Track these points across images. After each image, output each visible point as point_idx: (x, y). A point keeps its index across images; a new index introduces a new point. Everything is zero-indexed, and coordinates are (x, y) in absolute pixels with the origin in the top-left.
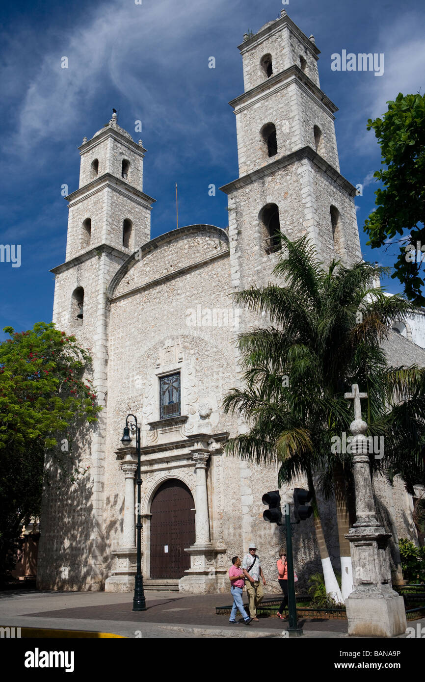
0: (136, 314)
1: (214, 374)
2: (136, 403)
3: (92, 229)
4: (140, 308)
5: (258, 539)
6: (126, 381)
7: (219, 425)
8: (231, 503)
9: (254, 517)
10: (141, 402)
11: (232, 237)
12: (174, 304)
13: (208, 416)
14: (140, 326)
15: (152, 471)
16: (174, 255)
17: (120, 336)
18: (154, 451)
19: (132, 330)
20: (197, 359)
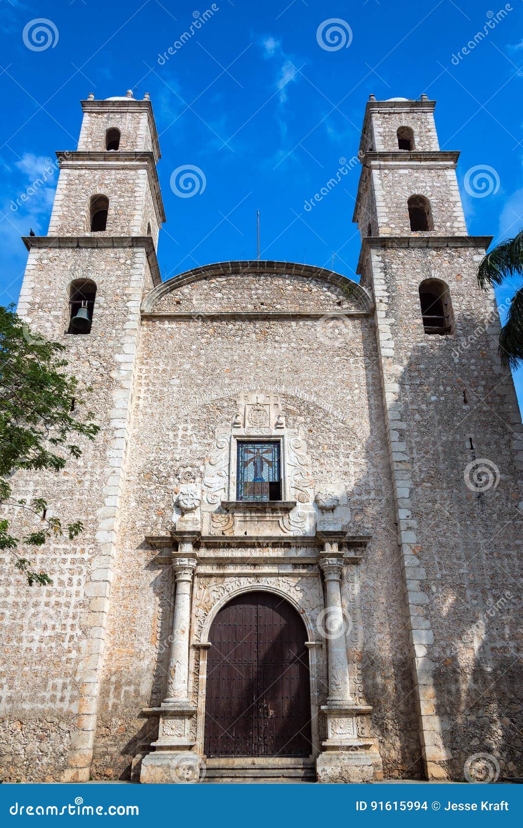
0: (194, 347)
1: (341, 457)
4: (204, 340)
5: (446, 696)
6: (171, 434)
7: (352, 525)
9: (437, 664)
10: (202, 470)
11: (379, 298)
12: (269, 351)
13: (332, 509)
14: (202, 364)
15: (223, 576)
16: (267, 292)
17: (161, 369)
18: (228, 546)
19: (187, 367)
20: (311, 431)
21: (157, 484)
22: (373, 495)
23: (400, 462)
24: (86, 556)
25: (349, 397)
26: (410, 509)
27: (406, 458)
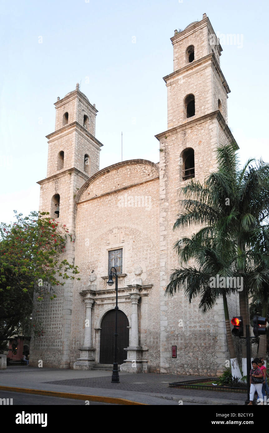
0: (94, 213)
1: (145, 251)
2: (93, 265)
3: (65, 158)
4: (97, 209)
5: (170, 345)
6: (87, 252)
7: (147, 280)
8: (152, 324)
9: (168, 333)
10: (97, 265)
11: (161, 168)
13: (140, 275)
14: (97, 220)
15: (103, 304)
16: (120, 178)
17: (83, 226)
18: (104, 293)
19: (92, 222)
20: (134, 242)
21: (84, 273)
22: (156, 266)
23: (163, 250)
24: (62, 301)
25: (149, 223)
26: (165, 271)
27: (165, 248)
